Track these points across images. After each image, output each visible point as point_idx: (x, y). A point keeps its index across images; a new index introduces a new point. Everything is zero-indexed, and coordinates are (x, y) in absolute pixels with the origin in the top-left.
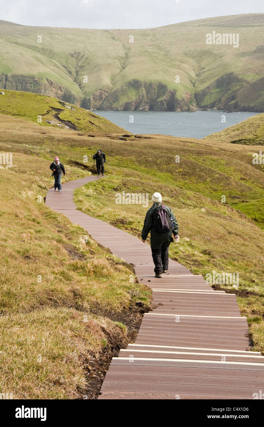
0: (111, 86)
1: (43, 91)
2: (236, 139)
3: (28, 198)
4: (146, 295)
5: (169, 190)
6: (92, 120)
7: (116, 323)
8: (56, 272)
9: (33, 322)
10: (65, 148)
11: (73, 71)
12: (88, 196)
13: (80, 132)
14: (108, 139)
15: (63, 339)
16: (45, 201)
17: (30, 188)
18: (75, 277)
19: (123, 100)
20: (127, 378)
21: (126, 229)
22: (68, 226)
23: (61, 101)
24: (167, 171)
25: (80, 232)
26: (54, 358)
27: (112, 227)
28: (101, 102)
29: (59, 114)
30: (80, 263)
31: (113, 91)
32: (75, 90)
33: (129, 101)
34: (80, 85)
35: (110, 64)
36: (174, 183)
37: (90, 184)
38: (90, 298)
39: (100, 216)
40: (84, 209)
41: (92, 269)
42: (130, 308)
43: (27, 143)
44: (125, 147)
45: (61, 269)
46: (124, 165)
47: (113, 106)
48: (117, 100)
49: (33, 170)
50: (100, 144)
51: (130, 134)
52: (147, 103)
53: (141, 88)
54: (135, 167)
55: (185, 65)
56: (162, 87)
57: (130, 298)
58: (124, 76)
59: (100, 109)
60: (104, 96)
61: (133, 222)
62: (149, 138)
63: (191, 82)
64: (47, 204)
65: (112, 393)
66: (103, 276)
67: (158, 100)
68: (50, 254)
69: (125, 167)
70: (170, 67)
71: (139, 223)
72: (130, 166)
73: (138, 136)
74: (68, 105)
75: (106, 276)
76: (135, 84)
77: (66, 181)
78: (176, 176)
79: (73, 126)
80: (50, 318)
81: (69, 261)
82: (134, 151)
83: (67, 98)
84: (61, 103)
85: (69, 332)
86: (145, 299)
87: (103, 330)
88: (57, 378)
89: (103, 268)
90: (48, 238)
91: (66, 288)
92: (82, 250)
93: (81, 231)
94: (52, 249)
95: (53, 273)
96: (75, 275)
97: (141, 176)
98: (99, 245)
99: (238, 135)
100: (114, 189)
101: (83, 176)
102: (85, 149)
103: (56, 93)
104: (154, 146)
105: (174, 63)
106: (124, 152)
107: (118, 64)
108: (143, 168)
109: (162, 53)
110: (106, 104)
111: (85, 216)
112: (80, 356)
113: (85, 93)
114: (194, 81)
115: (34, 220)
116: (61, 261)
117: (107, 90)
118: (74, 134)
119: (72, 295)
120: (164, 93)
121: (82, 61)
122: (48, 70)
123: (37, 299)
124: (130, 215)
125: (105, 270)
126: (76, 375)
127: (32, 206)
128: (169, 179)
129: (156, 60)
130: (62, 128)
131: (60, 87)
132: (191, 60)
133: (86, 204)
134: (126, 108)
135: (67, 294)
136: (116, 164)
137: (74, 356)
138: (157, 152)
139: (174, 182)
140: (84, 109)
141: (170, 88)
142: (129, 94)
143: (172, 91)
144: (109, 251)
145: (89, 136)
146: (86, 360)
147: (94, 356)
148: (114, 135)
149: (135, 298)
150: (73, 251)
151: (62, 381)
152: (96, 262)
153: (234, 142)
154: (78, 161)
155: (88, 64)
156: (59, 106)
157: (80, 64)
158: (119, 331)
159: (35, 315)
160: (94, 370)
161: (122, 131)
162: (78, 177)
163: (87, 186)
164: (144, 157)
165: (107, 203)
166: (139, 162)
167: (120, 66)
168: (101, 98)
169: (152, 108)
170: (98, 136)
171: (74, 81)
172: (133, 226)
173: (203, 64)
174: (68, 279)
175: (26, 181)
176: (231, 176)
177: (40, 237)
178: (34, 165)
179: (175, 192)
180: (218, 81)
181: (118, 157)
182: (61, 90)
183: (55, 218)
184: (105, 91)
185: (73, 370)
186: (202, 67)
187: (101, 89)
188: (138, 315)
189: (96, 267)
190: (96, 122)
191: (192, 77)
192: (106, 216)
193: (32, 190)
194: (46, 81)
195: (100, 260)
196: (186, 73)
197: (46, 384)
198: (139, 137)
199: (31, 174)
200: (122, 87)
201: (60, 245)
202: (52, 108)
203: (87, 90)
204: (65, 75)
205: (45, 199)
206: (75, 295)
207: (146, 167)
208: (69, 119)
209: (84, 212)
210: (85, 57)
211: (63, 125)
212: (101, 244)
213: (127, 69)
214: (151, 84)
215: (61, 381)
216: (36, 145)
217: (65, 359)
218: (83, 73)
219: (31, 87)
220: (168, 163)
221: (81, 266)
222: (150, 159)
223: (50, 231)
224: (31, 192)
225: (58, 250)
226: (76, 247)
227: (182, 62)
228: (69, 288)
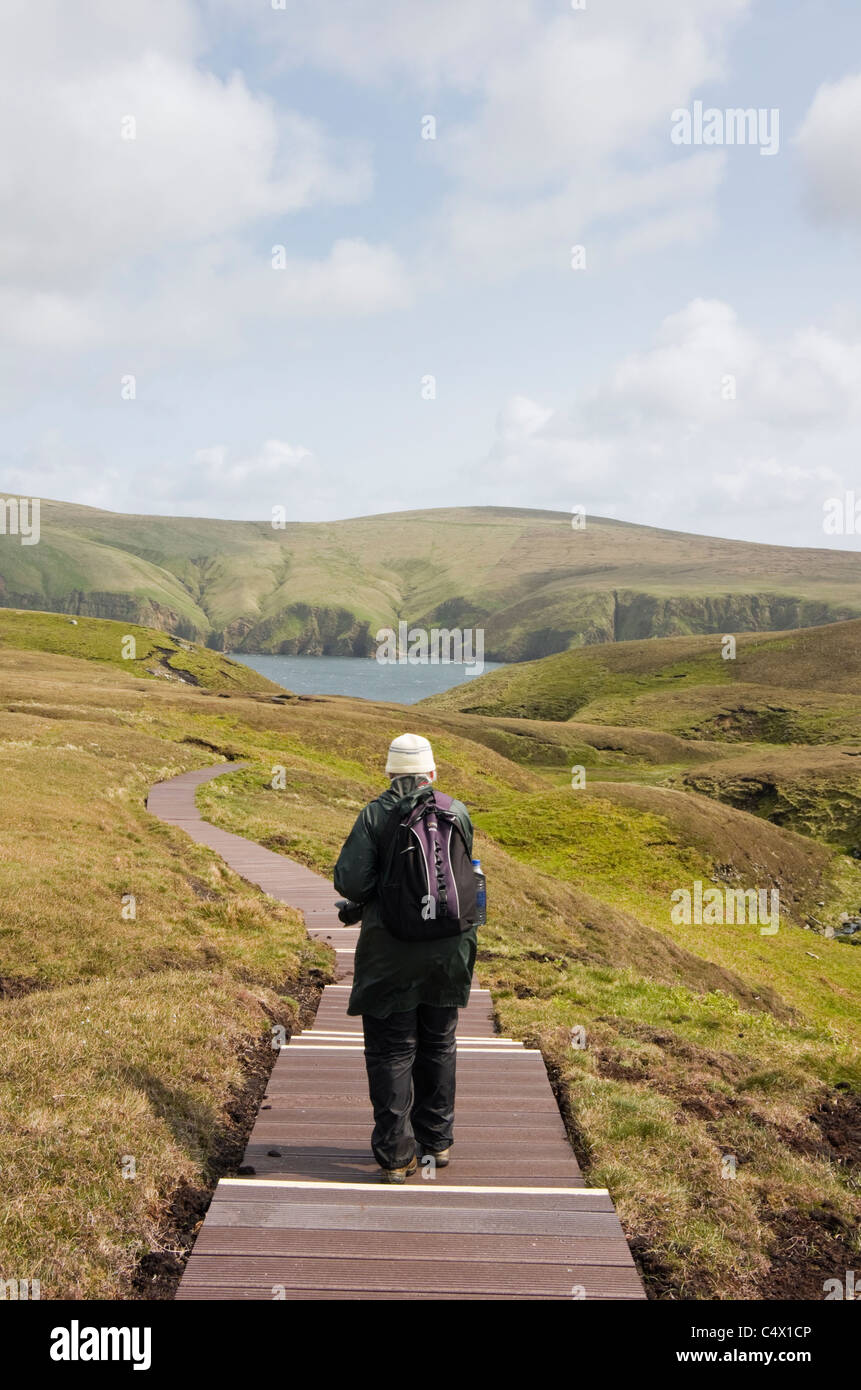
0: (259, 612)
1: (142, 619)
2: (469, 706)
3: (117, 798)
4: (326, 958)
5: (358, 789)
6: (226, 669)
7: (282, 997)
8: (175, 919)
9: (150, 991)
10: (179, 716)
11: (196, 587)
12: (220, 797)
13: (204, 689)
14: (254, 703)
15: (203, 1016)
16: (146, 806)
17: (120, 782)
18: (206, 929)
19: (280, 637)
20: (306, 1075)
21: (288, 853)
22: (188, 847)
23: (173, 636)
24: (353, 758)
25: (208, 857)
26: (191, 1043)
27: (263, 849)
28: (242, 639)
29: (169, 658)
30: (214, 906)
31: (263, 620)
32: (197, 619)
33: (290, 638)
34: (205, 611)
35: (257, 578)
36: (366, 778)
37: (224, 777)
38: (233, 962)
39: (242, 831)
40: (214, 820)
41: (234, 917)
42: (300, 979)
43: (114, 706)
44: (281, 716)
45: (183, 915)
46: (280, 746)
47: (262, 647)
48: (269, 636)
49: (126, 753)
50: (239, 710)
51: (291, 695)
52: (319, 642)
53: (310, 618)
54: (299, 749)
55: (383, 582)
56: (345, 617)
57: (299, 963)
58: (281, 597)
59: (238, 651)
60: (246, 630)
61: (300, 842)
62: (324, 701)
63: (395, 610)
64: (151, 810)
65: (284, 1096)
66: (252, 927)
67: (339, 638)
68: (162, 890)
69: (282, 750)
70: (359, 584)
71: (308, 842)
72: (290, 747)
73: (304, 697)
74: (185, 644)
75: (259, 928)
76: (300, 611)
77: (183, 772)
78: (369, 766)
79: (192, 680)
80: (177, 986)
81: (196, 902)
82: (297, 723)
83: (183, 631)
84: (173, 639)
85: (211, 1007)
86: (324, 965)
87: (262, 1004)
88: (198, 1071)
89: (253, 916)
90: (158, 866)
91: (193, 946)
92: (214, 886)
93: (209, 855)
94: (166, 883)
95: (171, 921)
96: (206, 926)
97: (309, 765)
98: (242, 879)
99: (473, 699)
100: (264, 786)
101: (211, 764)
102: (214, 717)
103: (165, 623)
104: (331, 714)
105: (365, 578)
106: (279, 724)
107: (272, 576)
108: (313, 751)
109: (346, 561)
110: (249, 643)
111: (216, 830)
112: (231, 1042)
113: (214, 624)
114: (398, 609)
115: (130, 836)
116: (181, 903)
117: (251, 619)
118: (194, 692)
119: (202, 956)
120: (348, 628)
121: (211, 570)
122: (151, 585)
123: (145, 963)
124: (295, 829)
125: (256, 918)
126: (228, 1068)
127: (127, 814)
128: (359, 772)
129: (336, 573)
130: (174, 681)
131: (171, 614)
132: (394, 575)
133: (219, 811)
134: (284, 650)
135: (195, 954)
136: (266, 743)
137: (223, 1039)
138: (336, 726)
139: (365, 775)
140: (212, 651)
141: (359, 618)
142: (290, 627)
143: (363, 624)
144: (258, 889)
145: (221, 696)
146: (241, 1047)
147: (253, 1044)
148: (263, 694)
149: (307, 963)
150: (201, 888)
151: (206, 1075)
152: (241, 905)
153: (466, 711)
154: (202, 737)
155: (221, 576)
156: (169, 645)
157: (207, 576)
158: (286, 1009)
159: (153, 979)
160: (254, 1064)
161: (277, 689)
162: (203, 764)
163: (218, 781)
164: (314, 733)
165: (252, 809)
166: (306, 741)
167: (274, 580)
168: (241, 633)
169: (328, 652)
170: (236, 696)
171: (197, 604)
172: (299, 848)
173: (414, 582)
174: (195, 931)
175: (113, 770)
176: (461, 768)
177: (143, 864)
178: (128, 743)
179: (368, 793)
180: (438, 610)
181: (270, 732)
182: (174, 619)
183: (165, 833)
184: (249, 621)
185: (222, 1061)
186: (412, 586)
187: (241, 618)
188: (313, 990)
189: (241, 912)
190: (232, 673)
191: (397, 604)
192: (252, 831)
193: (125, 786)
194: (149, 604)
195: (249, 902)
196: (387, 595)
197: (183, 1079)
198: (307, 700)
199: (123, 759)
200: (278, 615)
201: (179, 877)
202: (158, 647)
203: (219, 619)
204: (181, 593)
205: (146, 801)
206: (209, 957)
207: (318, 749)
208: (187, 668)
209: (215, 824)
210: (215, 565)
211: (174, 677)
212: (246, 877)
213: (288, 585)
214: (326, 612)
215: (204, 1076)
216: (130, 710)
217: (209, 1044)
218: (214, 590)
219: (122, 612)
220: (355, 744)
221: (216, 911)
222: (325, 736)
223: (161, 855)
224: (123, 789)
225: (176, 884)
226: (204, 881)
227: (380, 578)
228: (199, 945)
